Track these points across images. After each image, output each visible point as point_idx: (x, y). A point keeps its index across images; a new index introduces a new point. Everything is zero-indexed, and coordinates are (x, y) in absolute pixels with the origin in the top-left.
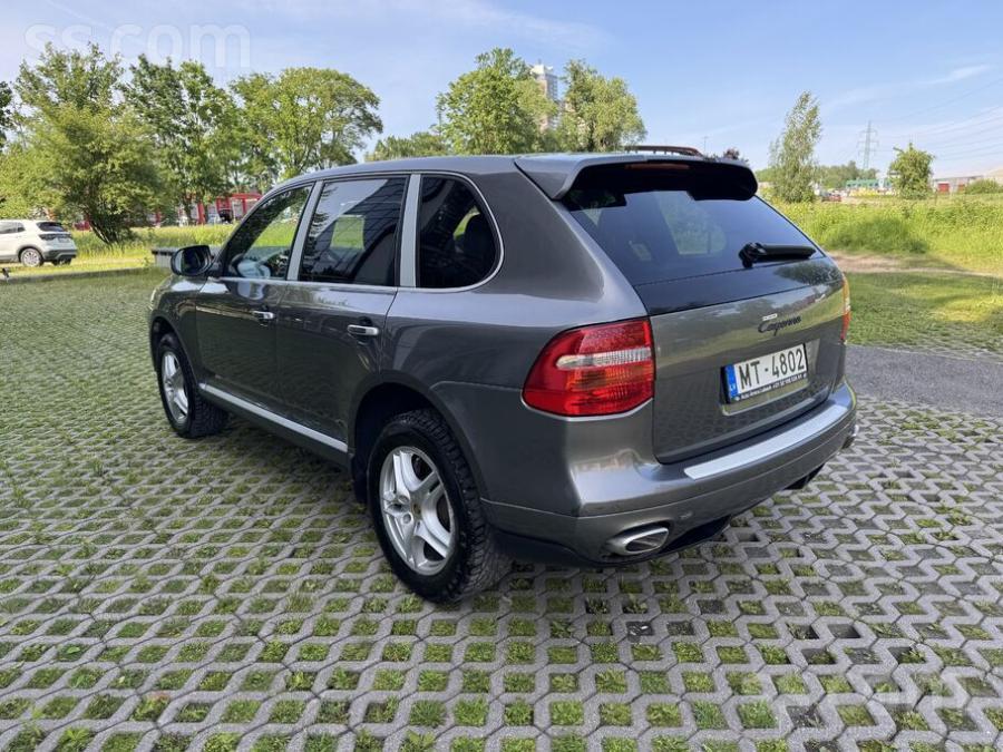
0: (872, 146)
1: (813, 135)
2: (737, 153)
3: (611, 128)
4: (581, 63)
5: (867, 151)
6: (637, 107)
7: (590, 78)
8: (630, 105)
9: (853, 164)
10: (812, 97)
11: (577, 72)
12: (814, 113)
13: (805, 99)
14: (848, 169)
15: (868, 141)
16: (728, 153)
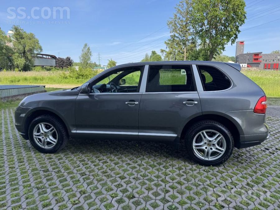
0: (100, 59)
1: (90, 55)
2: (70, 58)
3: (31, 48)
4: (18, 27)
5: (99, 60)
6: (39, 42)
7: (21, 31)
8: (37, 41)
9: (95, 63)
10: (88, 45)
11: (17, 29)
12: (89, 49)
13: (86, 45)
14: (94, 64)
15: (99, 57)
16: (67, 58)
